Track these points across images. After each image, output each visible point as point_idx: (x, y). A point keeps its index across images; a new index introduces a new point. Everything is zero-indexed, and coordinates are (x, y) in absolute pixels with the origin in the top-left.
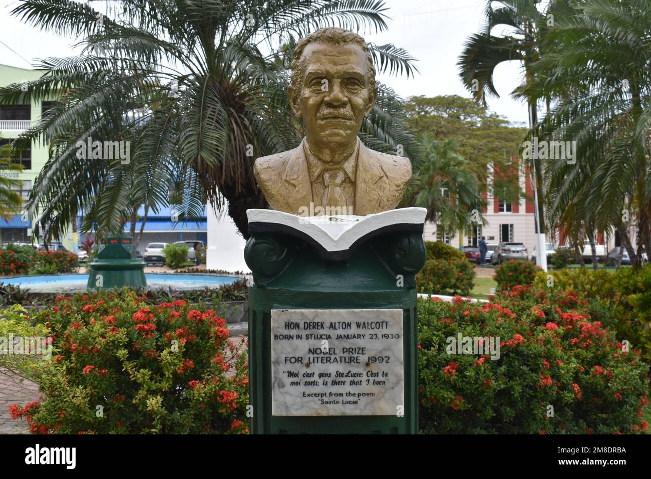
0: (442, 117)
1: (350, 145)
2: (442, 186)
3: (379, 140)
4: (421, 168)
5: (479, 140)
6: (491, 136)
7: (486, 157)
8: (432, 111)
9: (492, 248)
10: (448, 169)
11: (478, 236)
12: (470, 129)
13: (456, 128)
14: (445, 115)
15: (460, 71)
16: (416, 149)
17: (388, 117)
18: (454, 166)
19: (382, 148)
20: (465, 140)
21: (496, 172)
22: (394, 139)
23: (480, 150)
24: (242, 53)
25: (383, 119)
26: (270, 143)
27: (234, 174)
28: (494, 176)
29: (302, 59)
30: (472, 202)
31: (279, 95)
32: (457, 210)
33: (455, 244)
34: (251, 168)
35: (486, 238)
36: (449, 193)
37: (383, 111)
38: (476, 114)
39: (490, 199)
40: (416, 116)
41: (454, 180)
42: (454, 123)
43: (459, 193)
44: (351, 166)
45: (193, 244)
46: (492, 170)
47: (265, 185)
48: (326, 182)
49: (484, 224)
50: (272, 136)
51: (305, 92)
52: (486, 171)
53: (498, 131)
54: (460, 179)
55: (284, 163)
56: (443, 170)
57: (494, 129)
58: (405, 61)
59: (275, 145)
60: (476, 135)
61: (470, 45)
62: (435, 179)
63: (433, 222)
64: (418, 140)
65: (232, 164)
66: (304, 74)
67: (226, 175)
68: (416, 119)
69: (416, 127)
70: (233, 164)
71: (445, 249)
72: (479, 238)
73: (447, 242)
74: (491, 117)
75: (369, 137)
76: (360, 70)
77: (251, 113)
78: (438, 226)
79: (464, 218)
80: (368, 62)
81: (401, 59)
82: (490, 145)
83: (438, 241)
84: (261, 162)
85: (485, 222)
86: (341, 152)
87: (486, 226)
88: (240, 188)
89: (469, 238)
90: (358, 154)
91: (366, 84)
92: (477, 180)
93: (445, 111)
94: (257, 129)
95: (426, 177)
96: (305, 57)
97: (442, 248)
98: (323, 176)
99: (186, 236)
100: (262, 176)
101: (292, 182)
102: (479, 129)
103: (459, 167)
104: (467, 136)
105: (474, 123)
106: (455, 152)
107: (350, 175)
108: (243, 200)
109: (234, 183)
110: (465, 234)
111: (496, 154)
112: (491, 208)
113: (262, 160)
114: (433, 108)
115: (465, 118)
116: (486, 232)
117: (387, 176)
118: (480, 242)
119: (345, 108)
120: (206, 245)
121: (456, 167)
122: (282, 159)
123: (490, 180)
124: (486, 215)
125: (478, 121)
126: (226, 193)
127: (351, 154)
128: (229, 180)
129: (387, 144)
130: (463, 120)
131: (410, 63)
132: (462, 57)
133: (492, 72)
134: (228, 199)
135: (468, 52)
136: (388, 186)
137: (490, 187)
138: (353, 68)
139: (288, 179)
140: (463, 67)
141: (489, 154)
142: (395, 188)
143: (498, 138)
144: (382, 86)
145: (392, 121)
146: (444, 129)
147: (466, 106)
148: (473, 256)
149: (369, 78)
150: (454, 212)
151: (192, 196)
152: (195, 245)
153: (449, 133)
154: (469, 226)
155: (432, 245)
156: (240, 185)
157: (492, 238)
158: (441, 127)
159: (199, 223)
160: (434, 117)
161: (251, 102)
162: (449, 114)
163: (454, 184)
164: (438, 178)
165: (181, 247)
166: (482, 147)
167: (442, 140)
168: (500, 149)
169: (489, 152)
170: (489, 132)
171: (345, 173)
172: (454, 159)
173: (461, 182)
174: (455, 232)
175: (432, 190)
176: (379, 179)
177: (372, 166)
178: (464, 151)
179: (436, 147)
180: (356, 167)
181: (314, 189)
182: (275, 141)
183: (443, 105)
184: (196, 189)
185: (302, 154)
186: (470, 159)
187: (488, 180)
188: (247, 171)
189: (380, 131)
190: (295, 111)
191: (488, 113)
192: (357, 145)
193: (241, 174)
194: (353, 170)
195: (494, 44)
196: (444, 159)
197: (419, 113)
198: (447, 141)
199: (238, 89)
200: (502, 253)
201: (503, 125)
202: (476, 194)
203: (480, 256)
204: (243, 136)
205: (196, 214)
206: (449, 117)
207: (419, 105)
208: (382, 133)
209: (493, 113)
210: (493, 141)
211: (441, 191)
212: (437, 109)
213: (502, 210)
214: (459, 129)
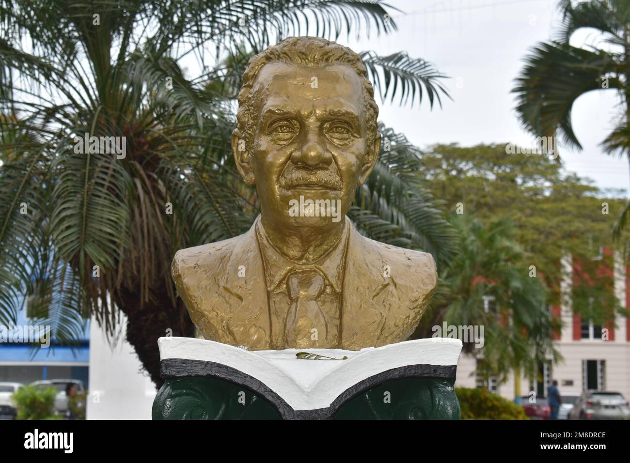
0: (487, 180)
1: (334, 231)
2: (486, 294)
3: (381, 218)
4: (451, 264)
5: (547, 218)
6: (568, 213)
7: (560, 247)
8: (469, 169)
9: (570, 400)
10: (496, 267)
11: (546, 379)
12: (532, 200)
13: (509, 197)
14: (491, 177)
15: (517, 103)
16: (444, 232)
17: (396, 180)
18: (506, 261)
19: (386, 232)
20: (524, 219)
21: (576, 273)
22: (406, 217)
23: (548, 234)
24: (159, 73)
25: (389, 185)
26: (200, 223)
27: (139, 271)
28: (573, 279)
29: (257, 87)
30: (535, 323)
31: (215, 142)
32: (511, 336)
33: (506, 392)
34: (166, 264)
35: (560, 383)
36: (498, 308)
37: (387, 171)
38: (543, 174)
39: (567, 318)
40: (443, 177)
41: (506, 284)
42: (505, 189)
43: (514, 307)
44: (335, 265)
45: (64, 386)
46: (569, 269)
47: (190, 296)
48: (292, 292)
49: (556, 360)
50: (203, 211)
51: (260, 143)
52: (558, 270)
53: (580, 203)
54: (516, 284)
55: (223, 259)
56: (488, 267)
57: (573, 201)
58: (427, 81)
59: (207, 226)
60: (543, 210)
61: (534, 61)
62: (474, 283)
63: (470, 355)
64: (448, 219)
65: (134, 254)
66: (260, 113)
67: (124, 274)
68: (443, 182)
69: (443, 197)
70: (136, 255)
71: (491, 401)
72: (548, 382)
73: (494, 388)
74: (568, 179)
75: (366, 214)
76: (352, 108)
77: (170, 172)
78: (479, 362)
79: (523, 350)
80: (366, 94)
81: (420, 77)
82: (566, 227)
83: (478, 387)
84: (184, 257)
85: (557, 357)
86: (318, 242)
87: (560, 363)
88: (147, 295)
89: (531, 382)
90: (347, 246)
91: (362, 131)
92: (544, 285)
93: (492, 170)
94: (177, 197)
95: (458, 281)
96: (261, 84)
97: (486, 399)
98: (288, 281)
99: (53, 372)
100: (185, 281)
101: (234, 291)
102: (547, 200)
103: (513, 263)
104: (528, 211)
105: (538, 189)
106: (509, 237)
107: (333, 281)
108: (152, 316)
109: (138, 287)
110: (525, 376)
111: (576, 241)
112: (567, 333)
113: (187, 254)
114: (470, 165)
115: (524, 182)
116: (559, 373)
117: (395, 285)
118: (549, 390)
119: (327, 169)
120: (86, 386)
121: (509, 264)
122: (220, 252)
123: (566, 285)
124: (559, 345)
125: (546, 186)
126: (123, 303)
127: (335, 248)
128: (130, 282)
129: (394, 226)
130: (522, 185)
131: (434, 83)
132: (520, 79)
133: (569, 107)
134: (127, 313)
135: (529, 71)
136: (397, 300)
137: (566, 298)
138: (342, 104)
139: (228, 286)
140: (522, 96)
141: (564, 243)
142: (407, 303)
143: (580, 216)
144: (388, 130)
145: (402, 188)
146: (488, 200)
147: (525, 163)
148: (538, 412)
149: (367, 122)
150: (506, 337)
151: (65, 305)
152: (69, 388)
153: (497, 205)
154: (531, 362)
155: (469, 393)
156: (147, 291)
157: (569, 383)
158: (484, 196)
159: (76, 351)
160: (473, 179)
161: (170, 153)
162: (497, 175)
163: (506, 291)
164: (479, 281)
165: (43, 390)
166: (553, 231)
167: (485, 217)
168: (583, 233)
169: (563, 238)
170: (563, 205)
171: (325, 277)
172: (507, 249)
173: (518, 289)
174: (506, 372)
175: (470, 301)
176: (382, 289)
177: (370, 267)
178: (522, 237)
179: (475, 230)
180: (344, 267)
181: (272, 304)
182: (207, 219)
183: (488, 160)
184: (74, 294)
185: (254, 245)
186: (533, 250)
187: (564, 285)
188: (159, 267)
189: (383, 201)
190: (242, 173)
191: (563, 174)
192: (345, 231)
193: (150, 273)
194: (339, 274)
195: (573, 60)
196: (491, 249)
197: (447, 172)
198: (495, 219)
199: (148, 131)
200: (587, 408)
201: (588, 194)
202: (543, 309)
203: (549, 414)
204: (155, 210)
205: (71, 334)
206: (497, 179)
207: (447, 158)
208: (386, 206)
209: (571, 175)
210: (570, 221)
211: (482, 302)
212: (477, 166)
213: (586, 336)
214: (513, 200)
